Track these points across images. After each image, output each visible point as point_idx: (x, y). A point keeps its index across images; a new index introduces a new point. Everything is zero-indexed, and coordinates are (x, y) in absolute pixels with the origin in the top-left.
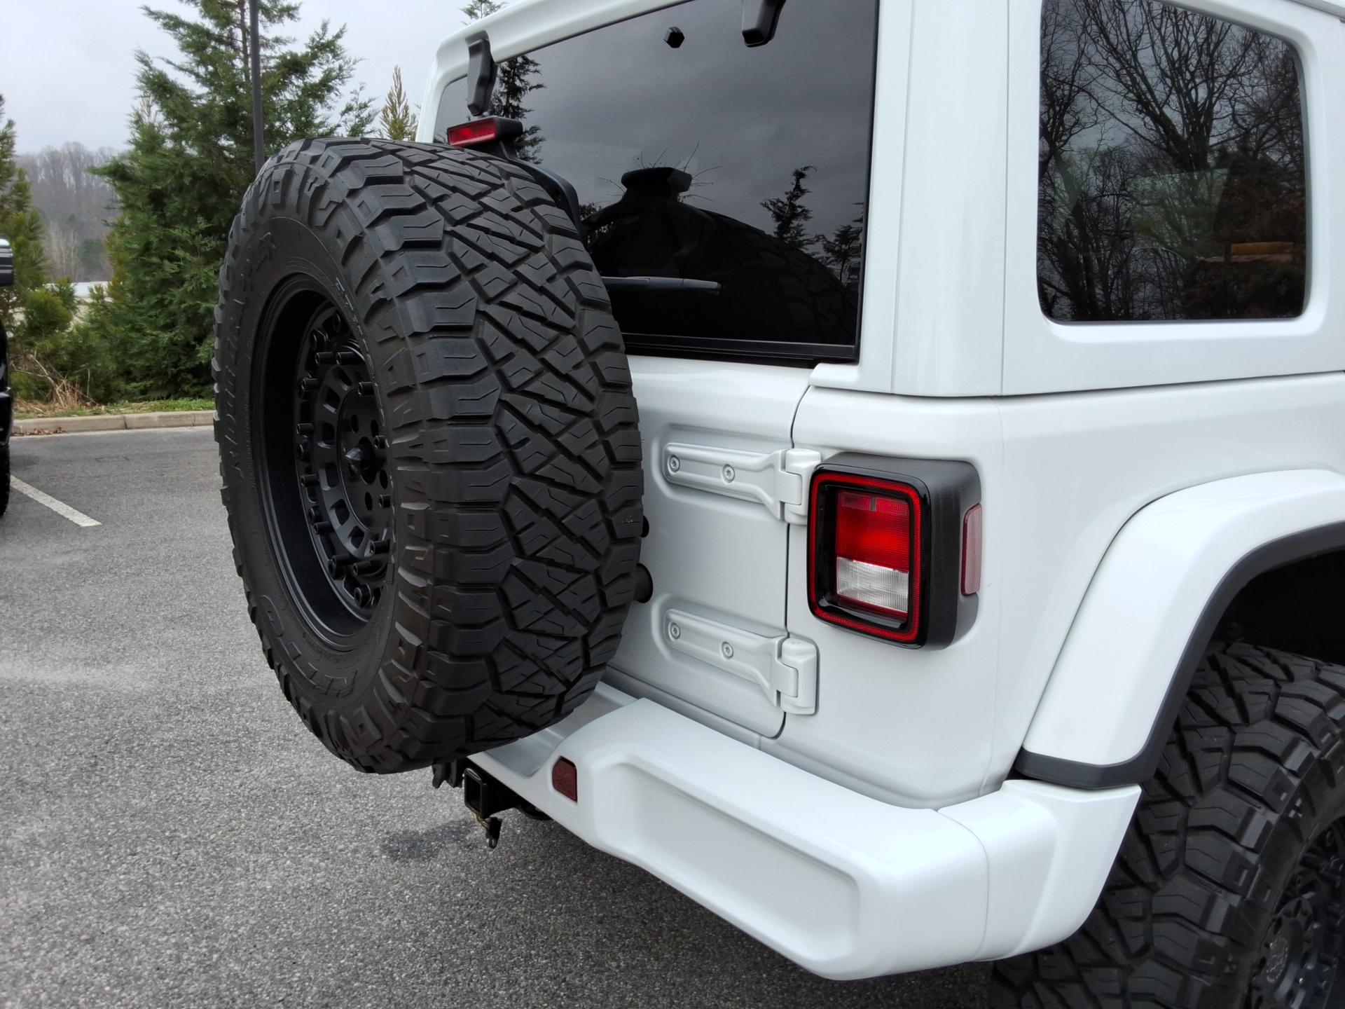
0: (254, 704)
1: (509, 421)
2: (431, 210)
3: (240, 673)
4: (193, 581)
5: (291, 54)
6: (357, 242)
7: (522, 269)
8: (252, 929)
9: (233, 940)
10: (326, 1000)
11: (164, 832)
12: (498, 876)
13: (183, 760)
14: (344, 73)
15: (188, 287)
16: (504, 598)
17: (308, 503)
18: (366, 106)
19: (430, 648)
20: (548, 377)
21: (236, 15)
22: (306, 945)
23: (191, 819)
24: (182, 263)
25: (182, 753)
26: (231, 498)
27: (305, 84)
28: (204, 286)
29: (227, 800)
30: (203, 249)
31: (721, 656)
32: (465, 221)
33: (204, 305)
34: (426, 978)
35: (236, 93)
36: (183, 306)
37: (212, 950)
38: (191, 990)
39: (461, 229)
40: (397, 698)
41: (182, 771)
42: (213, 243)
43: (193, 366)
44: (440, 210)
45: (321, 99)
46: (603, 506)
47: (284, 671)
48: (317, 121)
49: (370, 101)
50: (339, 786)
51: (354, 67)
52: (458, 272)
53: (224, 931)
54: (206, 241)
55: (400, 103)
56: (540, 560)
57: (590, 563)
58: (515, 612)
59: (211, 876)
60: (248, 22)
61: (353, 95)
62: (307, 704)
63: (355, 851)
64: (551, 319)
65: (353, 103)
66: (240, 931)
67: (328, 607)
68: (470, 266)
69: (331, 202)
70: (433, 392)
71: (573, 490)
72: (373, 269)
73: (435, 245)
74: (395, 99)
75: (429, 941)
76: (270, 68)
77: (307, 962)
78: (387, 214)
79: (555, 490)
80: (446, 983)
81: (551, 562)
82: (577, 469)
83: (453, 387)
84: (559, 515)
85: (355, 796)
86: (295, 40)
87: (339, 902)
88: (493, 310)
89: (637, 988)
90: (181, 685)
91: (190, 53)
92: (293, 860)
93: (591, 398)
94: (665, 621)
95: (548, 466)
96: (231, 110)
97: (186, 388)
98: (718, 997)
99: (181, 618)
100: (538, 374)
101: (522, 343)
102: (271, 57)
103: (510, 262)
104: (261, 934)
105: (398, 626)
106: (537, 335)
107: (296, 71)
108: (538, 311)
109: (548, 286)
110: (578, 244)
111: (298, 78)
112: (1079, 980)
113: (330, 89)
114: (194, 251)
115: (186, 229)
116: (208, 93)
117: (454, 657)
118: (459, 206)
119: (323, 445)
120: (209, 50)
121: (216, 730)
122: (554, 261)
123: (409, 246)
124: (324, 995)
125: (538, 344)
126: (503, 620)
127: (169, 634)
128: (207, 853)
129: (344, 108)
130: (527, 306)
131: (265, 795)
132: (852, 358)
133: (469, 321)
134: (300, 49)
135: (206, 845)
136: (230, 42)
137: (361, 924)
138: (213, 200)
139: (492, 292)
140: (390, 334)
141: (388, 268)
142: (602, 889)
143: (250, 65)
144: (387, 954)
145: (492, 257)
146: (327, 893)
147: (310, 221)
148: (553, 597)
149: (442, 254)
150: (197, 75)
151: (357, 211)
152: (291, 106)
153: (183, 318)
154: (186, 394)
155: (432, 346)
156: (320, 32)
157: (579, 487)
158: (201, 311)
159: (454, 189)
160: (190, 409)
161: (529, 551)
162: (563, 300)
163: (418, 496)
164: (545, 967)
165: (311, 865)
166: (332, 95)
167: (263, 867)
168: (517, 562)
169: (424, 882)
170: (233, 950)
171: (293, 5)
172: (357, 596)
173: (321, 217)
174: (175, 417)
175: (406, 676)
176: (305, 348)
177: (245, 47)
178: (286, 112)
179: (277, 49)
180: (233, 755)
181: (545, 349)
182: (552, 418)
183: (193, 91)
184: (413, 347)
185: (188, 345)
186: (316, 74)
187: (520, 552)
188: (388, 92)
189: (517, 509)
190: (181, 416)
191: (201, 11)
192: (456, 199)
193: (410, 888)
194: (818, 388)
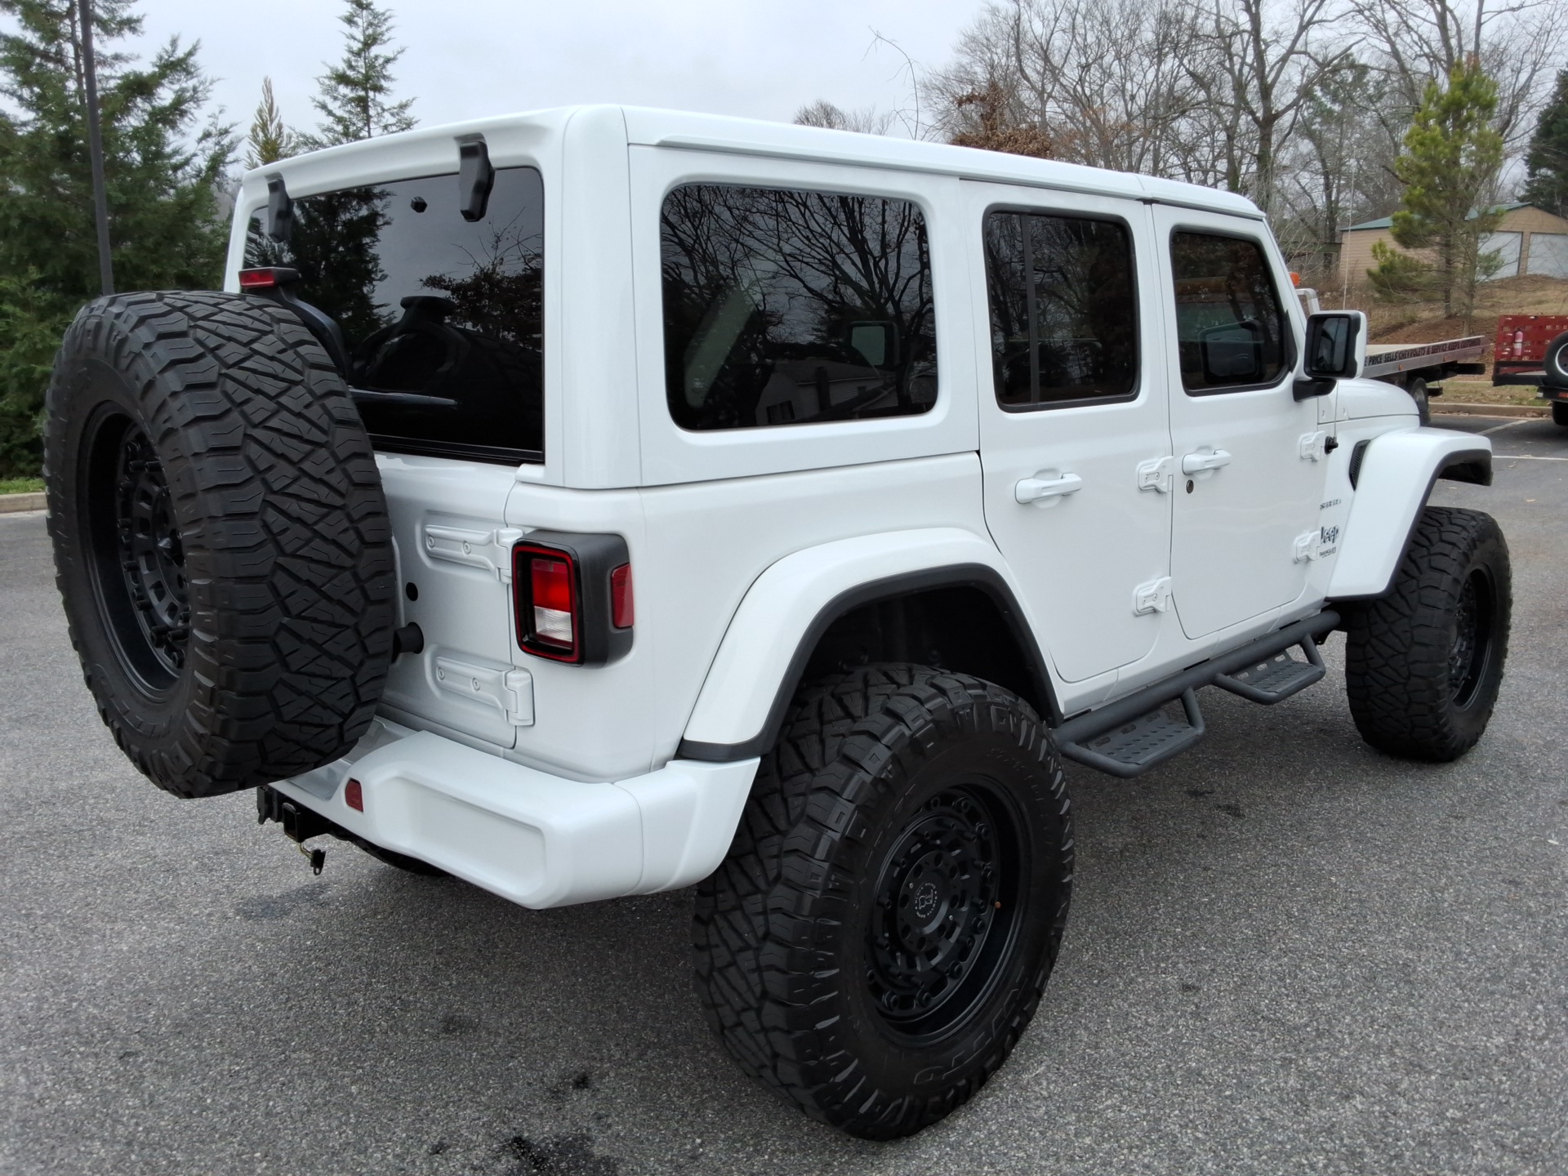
0: (108, 796)
1: (271, 516)
2: (209, 358)
3: (92, 768)
4: (38, 680)
5: (135, 74)
6: (150, 385)
7: (283, 400)
8: (109, 982)
9: (91, 991)
10: (179, 1029)
11: (19, 910)
12: (348, 926)
13: (36, 850)
14: (200, 95)
15: (20, 347)
16: (276, 647)
17: (131, 586)
18: (226, 132)
19: (222, 688)
20: (305, 481)
21: (65, 26)
22: (160, 991)
23: (47, 899)
24: (11, 320)
25: (35, 844)
26: (65, 583)
27: (153, 107)
28: (39, 346)
29: (83, 881)
30: (36, 303)
31: (472, 689)
32: (237, 364)
33: (39, 368)
34: (273, 1007)
35: (66, 118)
36: (15, 370)
37: (72, 1000)
38: (52, 1030)
39: (235, 372)
40: (201, 730)
41: (35, 859)
42: (48, 296)
43: (29, 439)
44: (217, 358)
45: (173, 125)
46: (356, 576)
47: (117, 725)
48: (168, 150)
49: (231, 126)
50: (195, 863)
51: (211, 87)
52: (229, 405)
53: (82, 985)
54: (40, 293)
55: (272, 121)
56: (305, 618)
57: (349, 620)
58: (287, 659)
59: (68, 943)
60: (79, 34)
61: (212, 120)
62: (135, 749)
63: (210, 915)
64: (306, 437)
65: (212, 129)
66: (98, 984)
67: (150, 669)
68: (239, 401)
69: (130, 352)
70: (211, 496)
71: (329, 565)
72: (163, 405)
73: (210, 386)
74: (266, 115)
75: (278, 979)
76: (110, 89)
77: (162, 1003)
78: (174, 363)
79: (314, 566)
80: (291, 1009)
81: (315, 620)
82: (331, 549)
83: (225, 492)
84: (319, 584)
85: (211, 871)
86: (138, 57)
87: (193, 956)
88: (258, 433)
89: (464, 997)
90: (30, 782)
91: (10, 72)
92: (149, 926)
93: (342, 495)
94: (435, 666)
95: (306, 548)
96: (64, 140)
97: (22, 465)
98: (536, 999)
99: (26, 718)
100: (296, 480)
101: (282, 456)
102: (109, 77)
103: (273, 394)
104: (117, 985)
105: (196, 673)
106: (295, 450)
107: (141, 94)
108: (295, 431)
109: (305, 412)
110: (333, 376)
111: (144, 100)
112: (740, 907)
113: (183, 113)
114: (25, 305)
115: (15, 279)
116: (35, 120)
117: (240, 694)
118: (231, 352)
119: (141, 536)
120: (34, 69)
121: (69, 821)
122: (311, 392)
123: (190, 387)
124: (177, 1025)
125: (295, 457)
126: (277, 665)
127: (15, 735)
128: (64, 925)
129: (200, 135)
130: (286, 428)
131: (120, 875)
132: (539, 460)
133: (238, 443)
134: (145, 67)
135: (62, 918)
136: (59, 58)
137: (214, 971)
138: (46, 244)
139: (257, 419)
140: (178, 454)
141: (174, 405)
142: (445, 928)
143: (85, 87)
144: (237, 991)
145: (258, 391)
146: (182, 949)
147: (116, 364)
148: (318, 647)
149: (217, 392)
150: (20, 98)
151: (150, 360)
152: (136, 134)
153: (13, 384)
154: (22, 473)
155: (209, 462)
156: (169, 48)
157: (333, 562)
158: (37, 375)
159: (229, 339)
160: (27, 490)
161: (294, 612)
162: (318, 422)
163: (203, 574)
164: (383, 990)
165: (166, 928)
166: (186, 119)
167: (119, 934)
168: (286, 620)
169: (276, 934)
170: (92, 997)
171: (135, 17)
172: (173, 659)
173: (124, 363)
174: (9, 500)
175: (204, 711)
176: (123, 456)
177: (78, 66)
178: (132, 141)
179: (117, 67)
180: (87, 842)
181: (301, 460)
182: (309, 512)
183: (16, 117)
184: (193, 464)
185: (21, 415)
186: (165, 95)
187: (287, 611)
188: (257, 107)
189: (281, 580)
190: (16, 499)
191: (20, 21)
192: (231, 347)
193: (263, 941)
194: (524, 483)
